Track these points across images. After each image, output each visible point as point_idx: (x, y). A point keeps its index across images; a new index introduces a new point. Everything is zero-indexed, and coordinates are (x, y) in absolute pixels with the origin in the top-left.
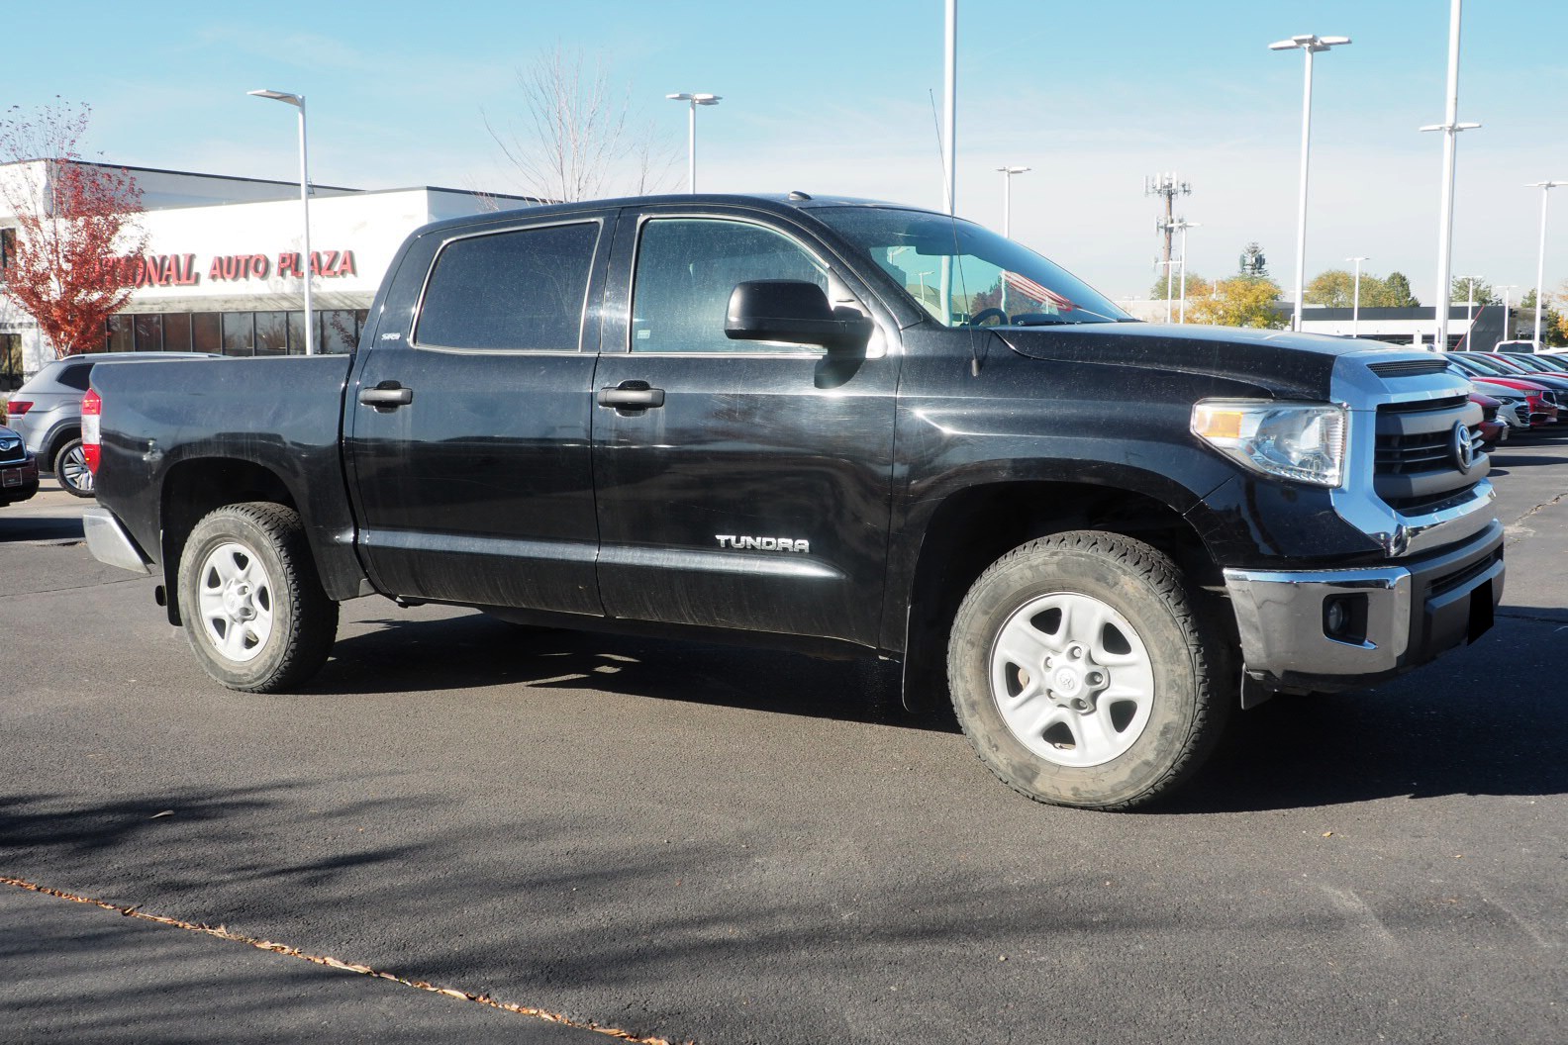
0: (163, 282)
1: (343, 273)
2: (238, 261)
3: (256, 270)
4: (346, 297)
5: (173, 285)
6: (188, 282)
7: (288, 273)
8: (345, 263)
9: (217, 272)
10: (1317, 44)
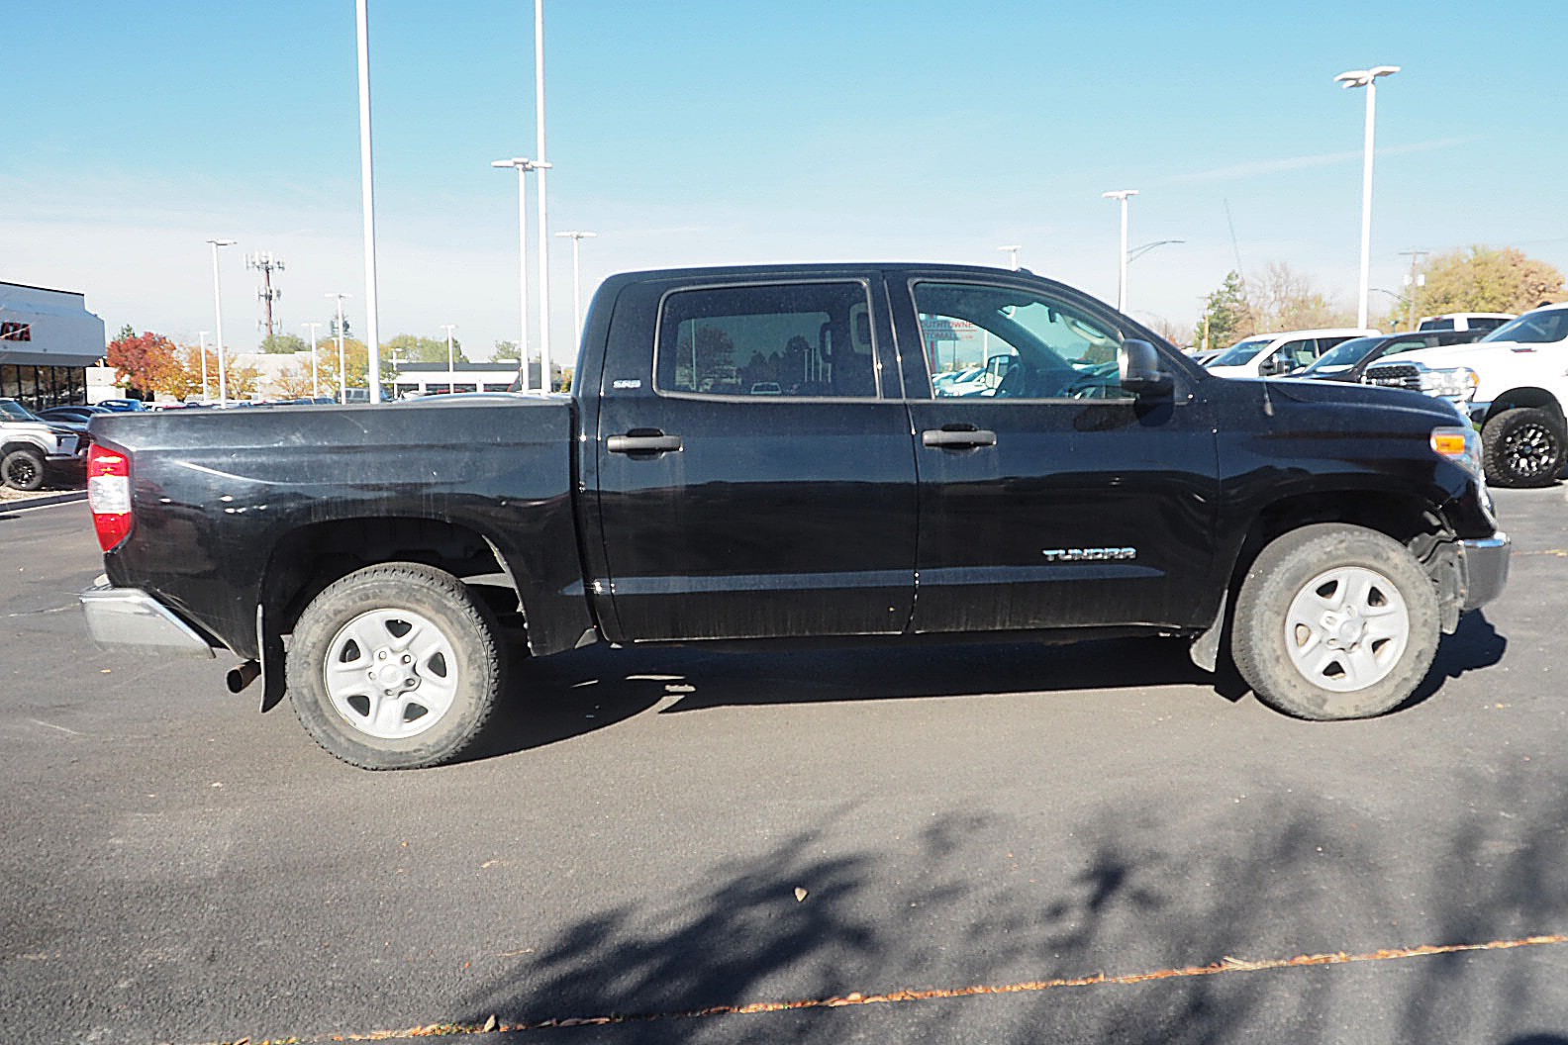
10: (527, 166)
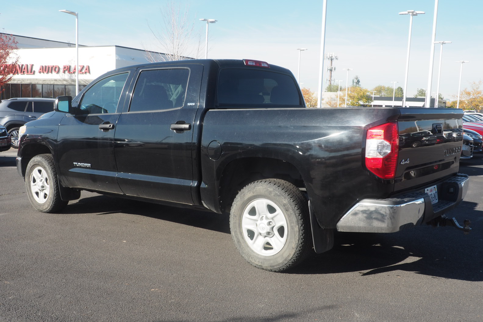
0: (22, 73)
1: (86, 73)
2: (49, 67)
3: (55, 71)
4: (86, 81)
5: (26, 74)
6: (31, 74)
7: (67, 72)
8: (86, 69)
9: (41, 71)
10: (414, 13)
